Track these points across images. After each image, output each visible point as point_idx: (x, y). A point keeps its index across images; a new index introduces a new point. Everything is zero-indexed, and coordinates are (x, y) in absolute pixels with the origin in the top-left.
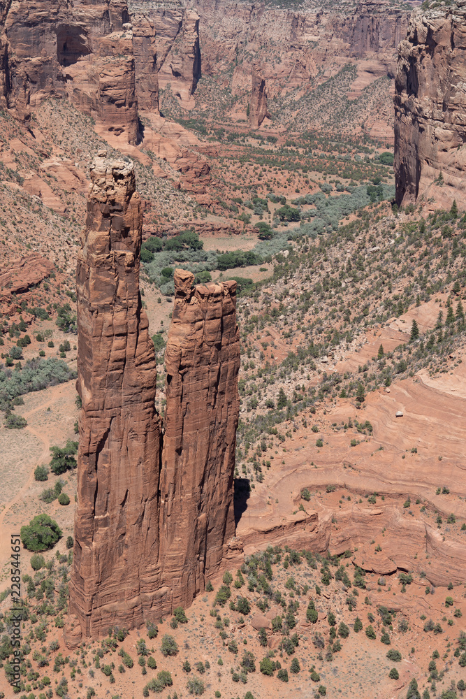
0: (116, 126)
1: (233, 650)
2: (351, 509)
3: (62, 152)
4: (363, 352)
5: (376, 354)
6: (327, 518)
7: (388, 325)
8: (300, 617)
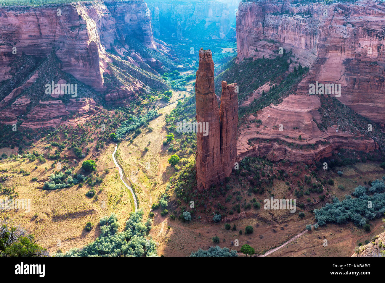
0: (148, 42)
1: (244, 187)
2: (263, 144)
3: (134, 51)
4: (249, 100)
5: (253, 100)
6: (257, 147)
7: (254, 92)
8: (261, 176)
